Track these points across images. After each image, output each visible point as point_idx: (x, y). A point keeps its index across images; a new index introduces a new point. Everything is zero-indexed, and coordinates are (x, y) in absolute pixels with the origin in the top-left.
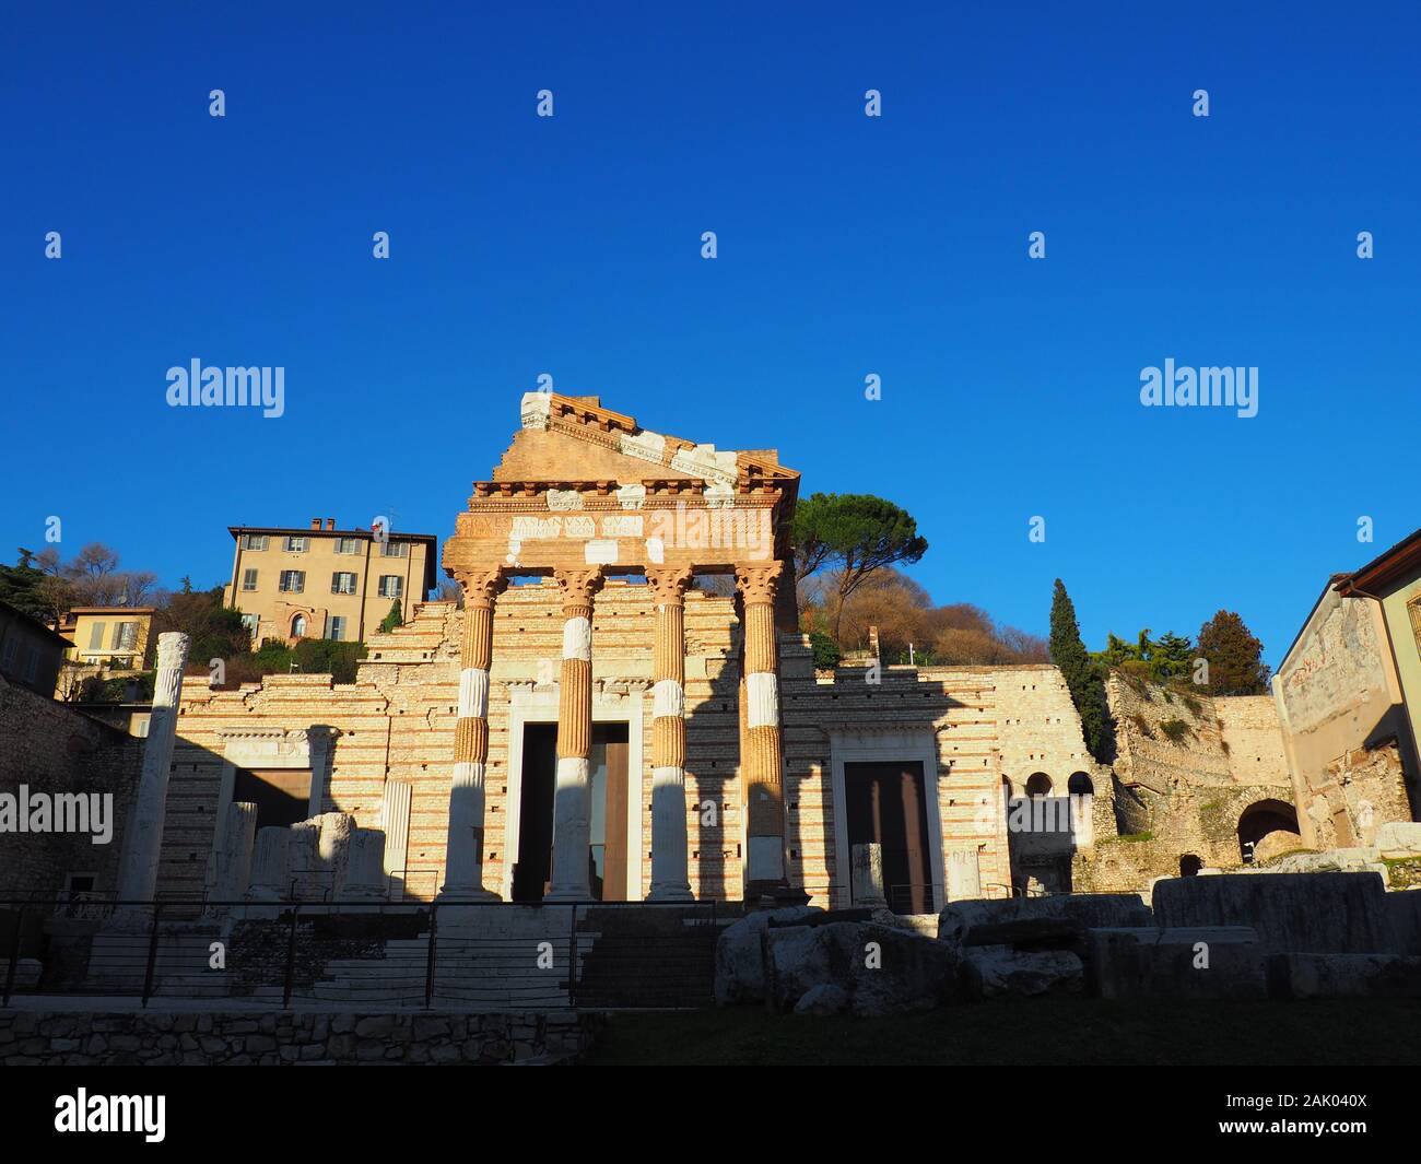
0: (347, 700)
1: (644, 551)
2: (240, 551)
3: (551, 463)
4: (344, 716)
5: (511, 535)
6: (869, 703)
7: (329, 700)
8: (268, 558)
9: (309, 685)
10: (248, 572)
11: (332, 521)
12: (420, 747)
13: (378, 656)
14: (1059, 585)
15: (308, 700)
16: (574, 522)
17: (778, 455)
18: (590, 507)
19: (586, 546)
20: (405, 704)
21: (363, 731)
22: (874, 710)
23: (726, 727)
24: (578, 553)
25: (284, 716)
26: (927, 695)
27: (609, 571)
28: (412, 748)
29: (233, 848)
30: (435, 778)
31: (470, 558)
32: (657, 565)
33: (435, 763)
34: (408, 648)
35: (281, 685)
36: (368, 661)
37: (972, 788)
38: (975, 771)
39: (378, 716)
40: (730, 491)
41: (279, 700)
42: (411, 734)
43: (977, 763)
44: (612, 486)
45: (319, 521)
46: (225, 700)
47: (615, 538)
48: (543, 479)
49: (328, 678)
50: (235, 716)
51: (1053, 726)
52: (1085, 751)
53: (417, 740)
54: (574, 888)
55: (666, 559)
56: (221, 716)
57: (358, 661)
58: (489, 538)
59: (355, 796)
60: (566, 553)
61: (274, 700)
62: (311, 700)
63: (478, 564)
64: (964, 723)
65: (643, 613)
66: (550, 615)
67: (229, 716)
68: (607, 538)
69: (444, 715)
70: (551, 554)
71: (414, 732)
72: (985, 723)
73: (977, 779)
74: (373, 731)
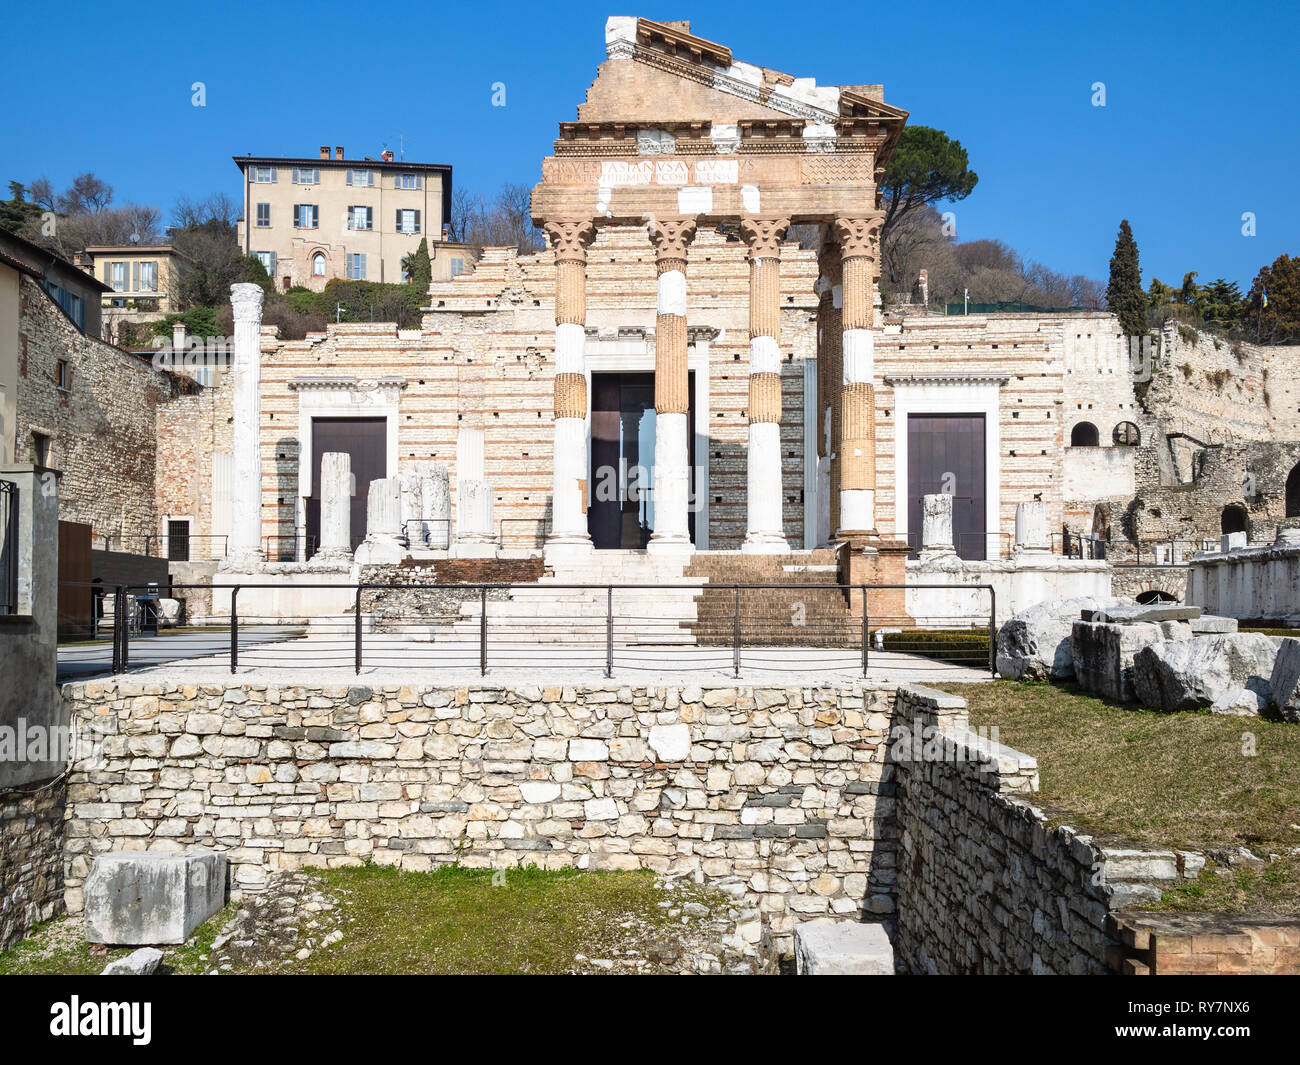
0: (414, 349)
1: (739, 200)
2: (249, 183)
3: (639, 100)
4: (413, 364)
5: (600, 181)
6: (937, 354)
7: (395, 349)
8: (278, 191)
9: (376, 334)
10: (260, 206)
11: (340, 150)
12: (490, 395)
13: (442, 304)
14: (1125, 226)
15: (374, 349)
16: (666, 168)
17: (885, 90)
18: (681, 151)
19: (679, 193)
20: (472, 353)
21: (433, 380)
22: (941, 361)
23: (791, 377)
24: (671, 202)
25: (354, 365)
26: (995, 347)
27: (704, 221)
28: (483, 397)
29: (333, 495)
30: (507, 426)
31: (559, 207)
32: (756, 215)
33: (506, 411)
34: (471, 296)
35: (346, 334)
36: (431, 309)
37: (1033, 439)
38: (1038, 423)
39: (446, 365)
40: (830, 132)
41: (346, 350)
42: (480, 383)
43: (1041, 415)
44: (706, 127)
45: (326, 150)
46: (293, 350)
47: (708, 185)
48: (632, 119)
49: (393, 326)
50: (304, 366)
51: (1105, 377)
52: (1133, 401)
53: (488, 388)
54: (676, 536)
55: (762, 209)
56: (291, 366)
57: (422, 309)
58: (576, 185)
59: (430, 443)
60: (658, 202)
61: (341, 350)
62: (379, 349)
63: (568, 214)
64: (1030, 375)
65: (708, 259)
66: (613, 260)
67: (300, 366)
68: (701, 185)
69: (511, 364)
70: (644, 203)
71: (483, 381)
72: (1052, 375)
73: (1038, 432)
74: (443, 380)
